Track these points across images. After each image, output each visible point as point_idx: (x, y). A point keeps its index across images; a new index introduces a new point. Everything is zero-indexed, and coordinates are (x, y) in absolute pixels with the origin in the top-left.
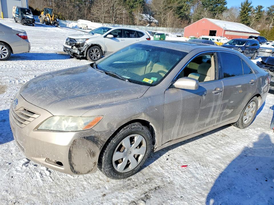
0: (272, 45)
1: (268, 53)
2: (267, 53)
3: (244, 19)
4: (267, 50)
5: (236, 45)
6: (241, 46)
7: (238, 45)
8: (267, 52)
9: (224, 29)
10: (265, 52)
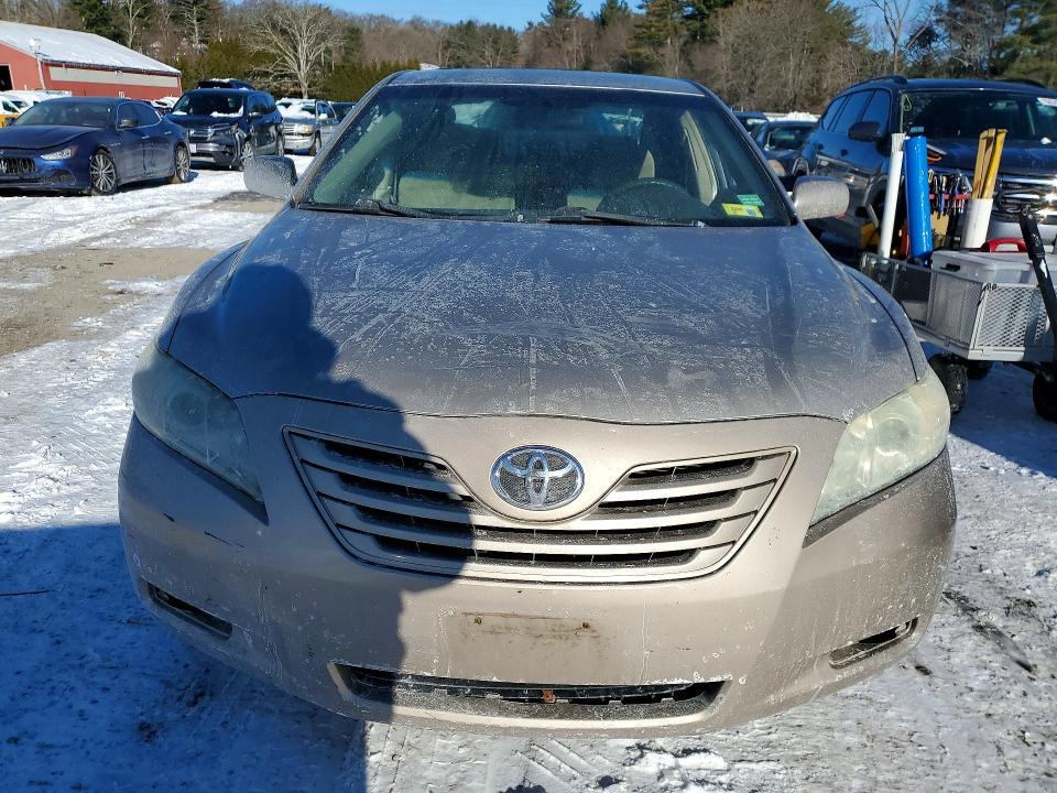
0: (303, 109)
1: (303, 135)
2: (301, 137)
3: (94, 16)
4: (296, 125)
5: (215, 114)
6: (232, 115)
7: (221, 115)
8: (299, 134)
9: (40, 58)
10: (292, 134)
